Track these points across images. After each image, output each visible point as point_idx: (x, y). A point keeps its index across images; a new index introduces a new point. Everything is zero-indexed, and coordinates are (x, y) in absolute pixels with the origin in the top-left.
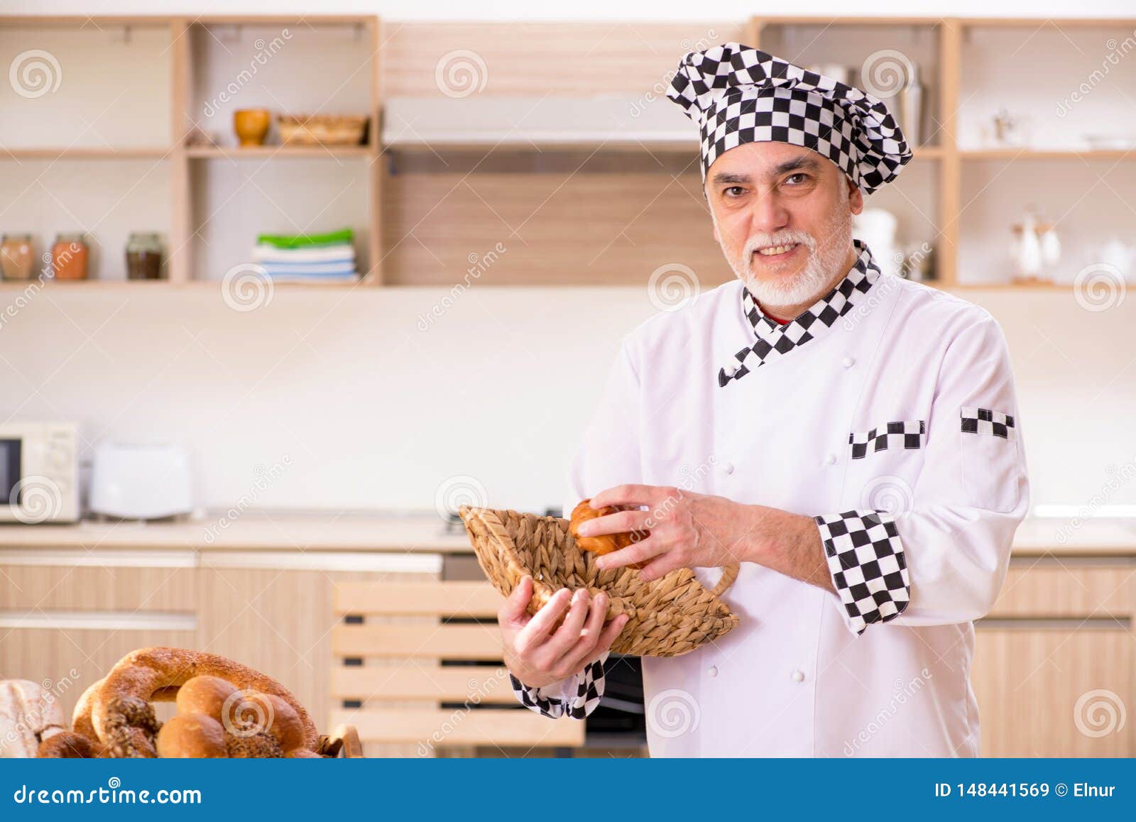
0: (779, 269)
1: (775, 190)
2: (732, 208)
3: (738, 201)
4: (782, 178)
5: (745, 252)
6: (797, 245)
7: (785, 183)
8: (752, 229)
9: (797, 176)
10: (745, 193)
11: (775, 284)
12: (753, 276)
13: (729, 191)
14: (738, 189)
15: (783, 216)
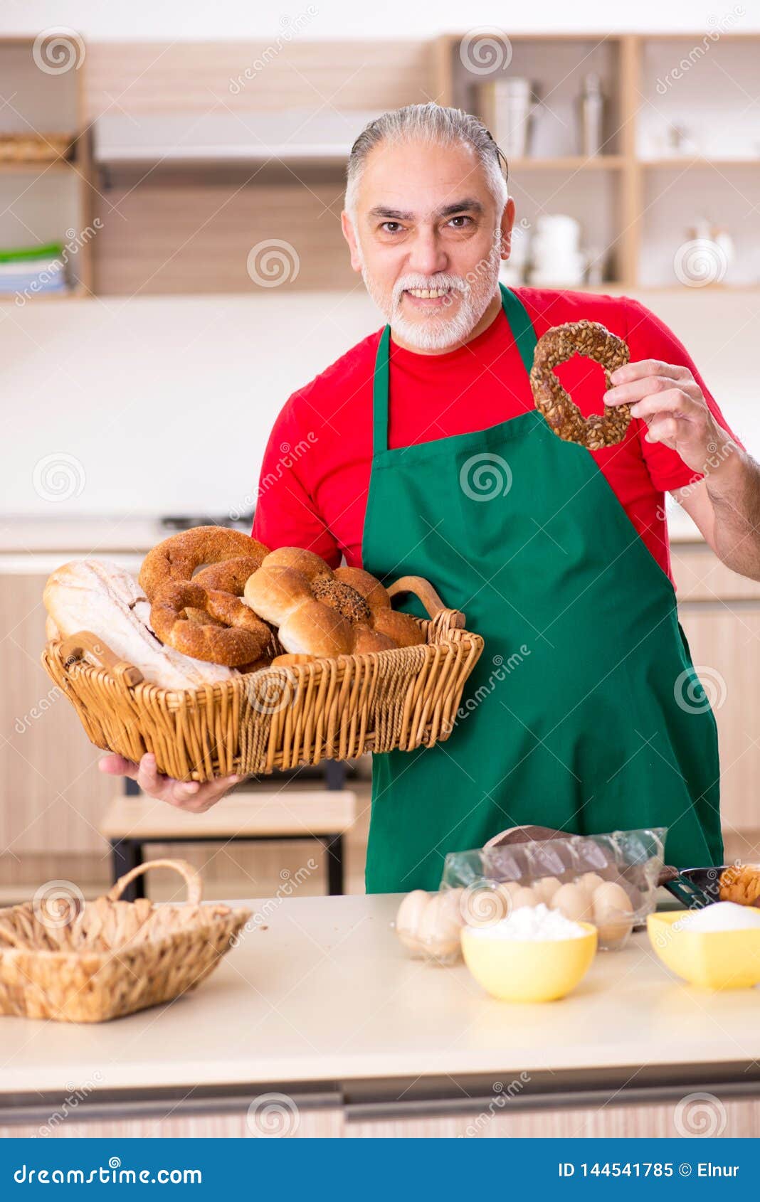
0: (431, 313)
1: (436, 231)
2: (386, 244)
3: (394, 237)
4: (445, 219)
5: (394, 291)
6: (450, 290)
7: (446, 225)
8: (406, 268)
9: (460, 219)
10: (403, 230)
11: (426, 328)
12: (400, 316)
13: (385, 227)
14: (396, 225)
15: (443, 260)
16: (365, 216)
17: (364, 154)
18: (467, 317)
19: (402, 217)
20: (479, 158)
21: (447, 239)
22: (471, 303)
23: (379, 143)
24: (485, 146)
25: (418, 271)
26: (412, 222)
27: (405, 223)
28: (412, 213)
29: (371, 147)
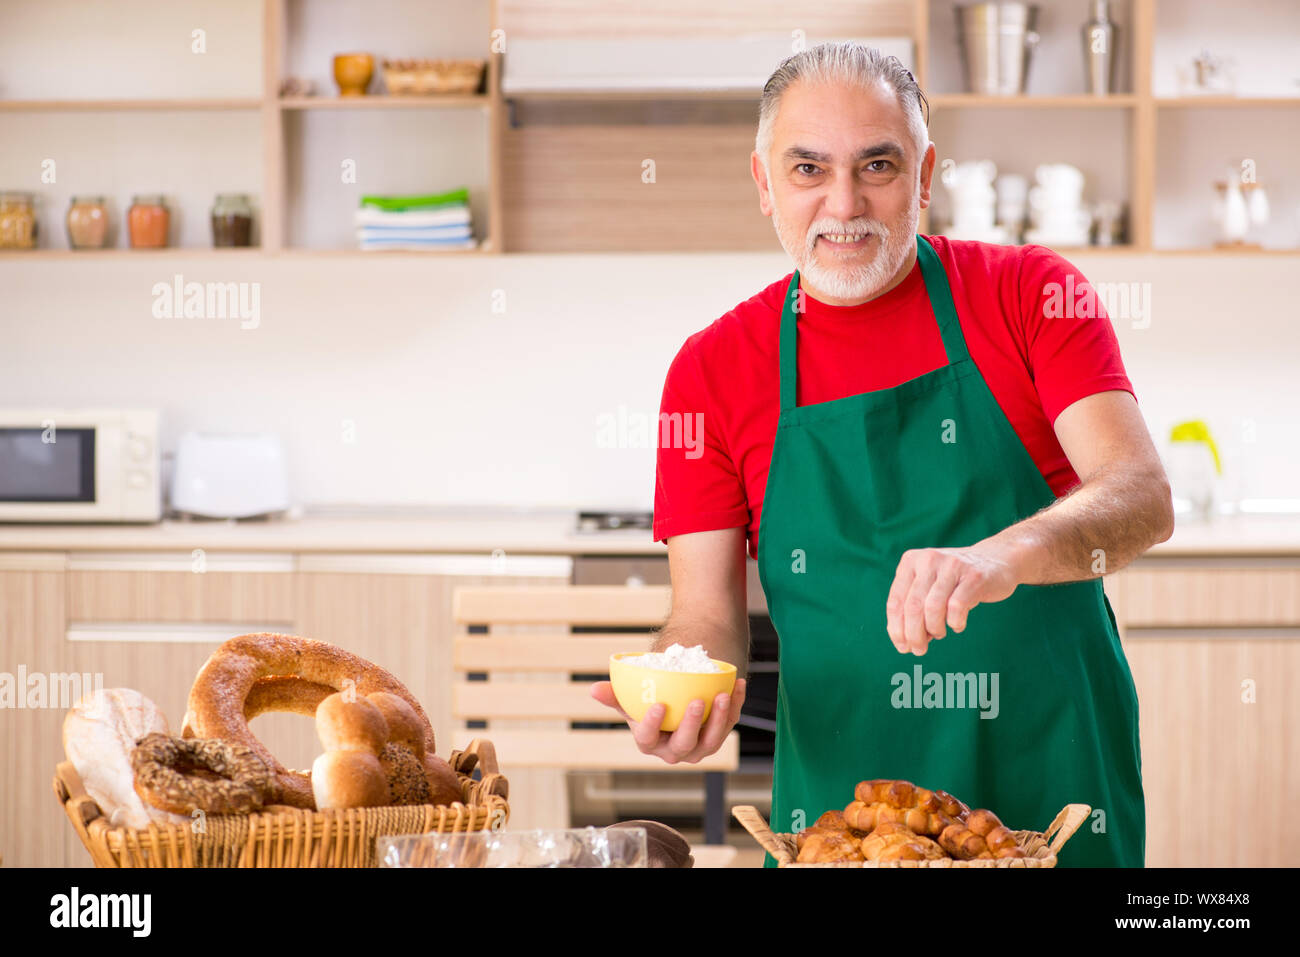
0: (848, 258)
1: (855, 174)
2: (801, 187)
3: (811, 179)
4: (864, 163)
5: (808, 236)
6: (868, 235)
7: (865, 169)
8: (820, 211)
9: (879, 163)
10: (819, 173)
11: (841, 274)
12: (814, 262)
13: (801, 168)
14: (811, 167)
15: (862, 204)
16: (778, 158)
17: (779, 92)
18: (884, 264)
19: (819, 158)
20: (901, 100)
21: (866, 183)
22: (888, 248)
23: (796, 82)
24: (906, 88)
25: (834, 216)
26: (829, 165)
27: (822, 165)
28: (829, 155)
29: (786, 85)
